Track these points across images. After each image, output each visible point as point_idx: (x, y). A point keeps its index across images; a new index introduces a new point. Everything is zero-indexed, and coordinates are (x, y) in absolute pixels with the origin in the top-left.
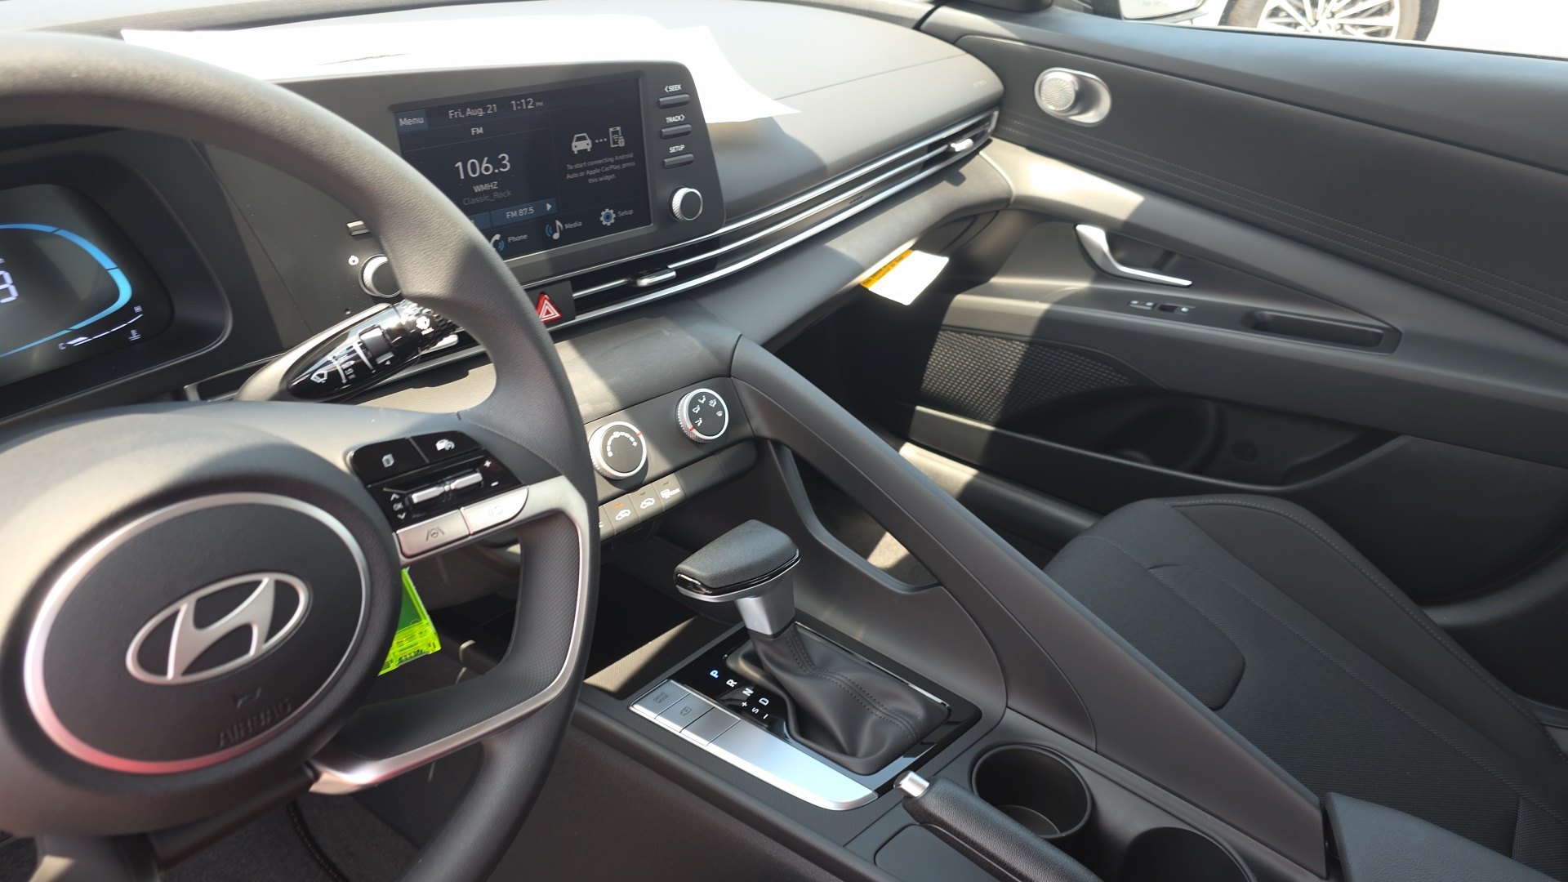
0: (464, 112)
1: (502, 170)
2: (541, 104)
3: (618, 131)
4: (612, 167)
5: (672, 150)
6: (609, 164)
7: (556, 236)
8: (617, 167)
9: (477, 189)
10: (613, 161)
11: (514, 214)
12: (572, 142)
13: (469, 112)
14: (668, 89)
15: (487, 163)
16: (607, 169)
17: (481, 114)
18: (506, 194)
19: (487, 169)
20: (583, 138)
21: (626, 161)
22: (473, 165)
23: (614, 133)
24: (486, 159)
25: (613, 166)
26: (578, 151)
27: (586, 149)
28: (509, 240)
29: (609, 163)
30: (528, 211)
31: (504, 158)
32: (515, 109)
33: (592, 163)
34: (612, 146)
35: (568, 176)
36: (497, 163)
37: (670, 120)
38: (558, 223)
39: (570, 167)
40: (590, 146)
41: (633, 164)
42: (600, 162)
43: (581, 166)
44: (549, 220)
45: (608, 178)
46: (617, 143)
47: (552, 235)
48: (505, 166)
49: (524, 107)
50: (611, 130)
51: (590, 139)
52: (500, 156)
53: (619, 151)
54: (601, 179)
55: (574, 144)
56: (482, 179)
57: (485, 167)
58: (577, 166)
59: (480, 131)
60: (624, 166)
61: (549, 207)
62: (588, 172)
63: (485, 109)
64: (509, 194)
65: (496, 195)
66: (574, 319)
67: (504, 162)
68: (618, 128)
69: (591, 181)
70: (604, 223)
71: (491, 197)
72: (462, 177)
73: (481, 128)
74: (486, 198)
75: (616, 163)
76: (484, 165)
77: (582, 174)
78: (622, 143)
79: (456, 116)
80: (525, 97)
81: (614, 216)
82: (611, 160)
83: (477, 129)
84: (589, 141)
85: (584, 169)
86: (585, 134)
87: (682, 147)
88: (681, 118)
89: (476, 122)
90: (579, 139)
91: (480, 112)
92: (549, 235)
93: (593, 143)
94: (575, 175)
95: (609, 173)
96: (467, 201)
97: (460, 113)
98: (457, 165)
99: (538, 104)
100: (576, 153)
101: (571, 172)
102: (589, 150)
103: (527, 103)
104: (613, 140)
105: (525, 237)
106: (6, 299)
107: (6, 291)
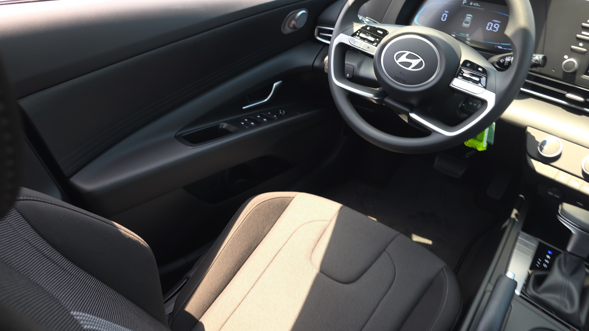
106: (494, 31)
107: (495, 29)
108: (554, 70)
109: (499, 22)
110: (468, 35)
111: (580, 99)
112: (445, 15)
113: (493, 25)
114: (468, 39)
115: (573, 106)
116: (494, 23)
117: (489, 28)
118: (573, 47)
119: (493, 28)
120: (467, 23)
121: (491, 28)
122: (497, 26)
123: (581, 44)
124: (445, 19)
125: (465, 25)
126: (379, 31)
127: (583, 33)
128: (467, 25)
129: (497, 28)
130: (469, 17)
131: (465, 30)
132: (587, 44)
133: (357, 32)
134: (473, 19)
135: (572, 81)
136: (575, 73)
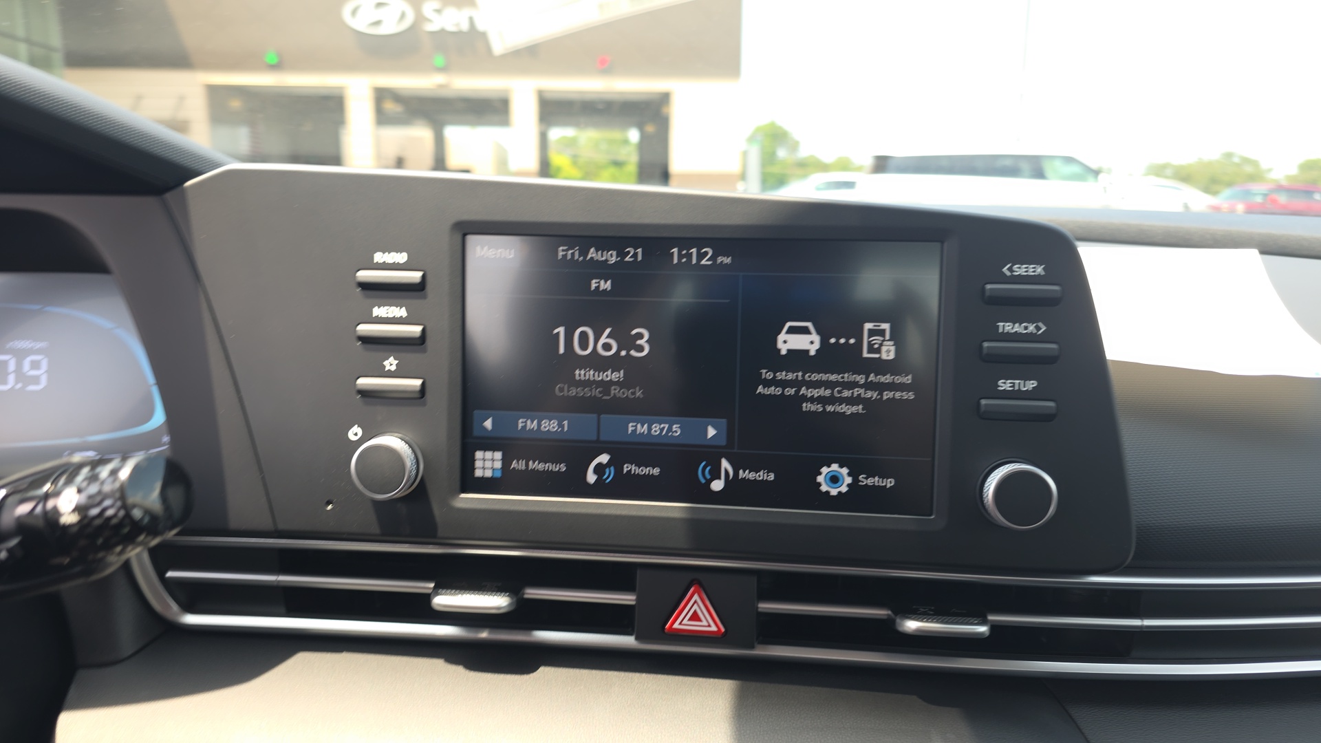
0: (584, 252)
1: (633, 353)
2: (727, 260)
3: (884, 331)
4: (857, 391)
5: (1005, 385)
6: (852, 385)
7: (717, 485)
8: (869, 394)
9: (580, 374)
10: (862, 381)
11: (642, 429)
12: (779, 333)
13: (592, 253)
14: (1010, 269)
15: (607, 337)
16: (846, 394)
17: (613, 260)
18: (633, 393)
19: (607, 347)
20: (805, 331)
21: (892, 387)
22: (584, 336)
23: (872, 333)
24: (608, 331)
25: (862, 391)
26: (789, 351)
27: (807, 351)
28: (626, 468)
29: (854, 385)
30: (670, 429)
31: (640, 336)
32: (675, 261)
33: (816, 377)
34: (865, 355)
35: (760, 389)
36: (628, 342)
37: (1007, 327)
38: (725, 464)
39: (767, 375)
40: (817, 346)
41: (911, 395)
42: (833, 377)
43: (791, 376)
44: (712, 455)
45: (848, 410)
46: (878, 351)
47: (709, 482)
48: (641, 349)
49: (694, 261)
50: (868, 326)
51: (818, 332)
52: (634, 332)
53: (881, 366)
54: (830, 408)
55: (782, 337)
56: (595, 362)
57: (604, 343)
58: (781, 376)
59: (606, 285)
60: (887, 395)
61: (711, 432)
62: (803, 391)
63: (622, 254)
64: (639, 394)
65: (614, 391)
66: (752, 647)
67: (639, 342)
68: (886, 326)
69: (806, 406)
70: (824, 488)
71: (607, 392)
72: (562, 350)
73: (609, 282)
74: (596, 392)
75: (868, 386)
76: (603, 340)
77: (790, 391)
78: (888, 352)
79: (569, 257)
80: (700, 242)
81: (849, 480)
82: (861, 379)
83: (602, 282)
84: (816, 338)
85: (796, 384)
86: (809, 325)
87: (1031, 385)
88: (1038, 328)
89: (602, 270)
90: (792, 331)
91: (612, 256)
92: (703, 481)
93: (824, 342)
94: (772, 390)
95: (851, 401)
96: (561, 390)
97: (577, 254)
98: (556, 331)
99: (720, 259)
100: (784, 352)
101: (767, 383)
102: (812, 353)
103: (701, 256)
104: (870, 345)
105: (656, 471)
106: (31, 388)
107: (36, 380)
108: (328, 503)
109: (44, 345)
111: (496, 602)
113: (19, 366)
115: (484, 635)
116: (21, 355)
118: (363, 382)
119: (22, 378)
121: (13, 378)
122: (35, 365)
123: (391, 364)
127: (378, 312)
129: (41, 372)
132: (413, 357)
135: (426, 530)
136: (419, 493)
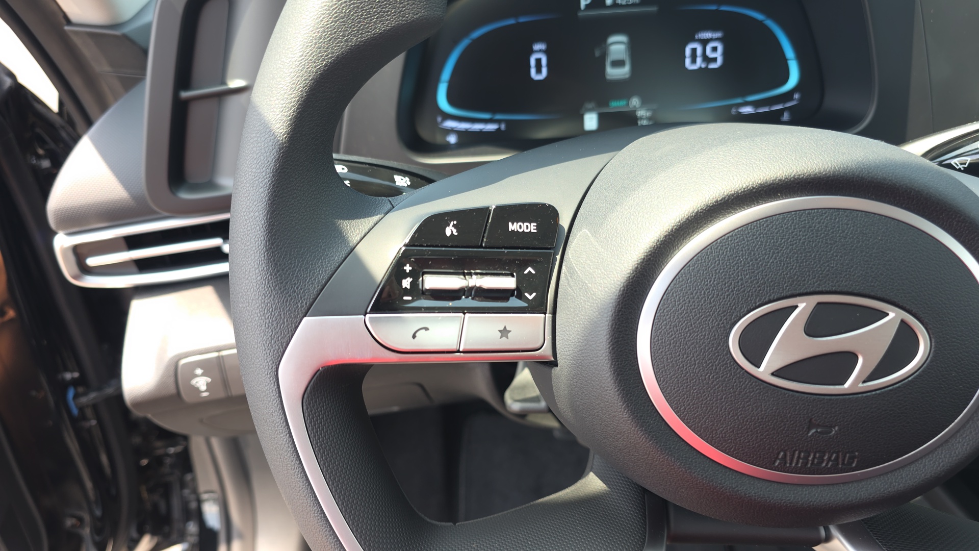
106: (713, 66)
107: (715, 60)
109: (718, 35)
110: (635, 102)
112: (538, 61)
113: (704, 50)
114: (640, 113)
116: (704, 43)
117: (694, 61)
119: (706, 59)
120: (618, 63)
121: (699, 60)
122: (715, 49)
124: (544, 71)
125: (613, 73)
126: (513, 227)
128: (624, 72)
129: (718, 55)
130: (618, 45)
131: (621, 89)
133: (397, 272)
134: (634, 48)
